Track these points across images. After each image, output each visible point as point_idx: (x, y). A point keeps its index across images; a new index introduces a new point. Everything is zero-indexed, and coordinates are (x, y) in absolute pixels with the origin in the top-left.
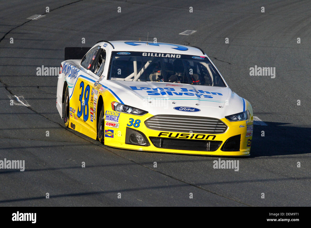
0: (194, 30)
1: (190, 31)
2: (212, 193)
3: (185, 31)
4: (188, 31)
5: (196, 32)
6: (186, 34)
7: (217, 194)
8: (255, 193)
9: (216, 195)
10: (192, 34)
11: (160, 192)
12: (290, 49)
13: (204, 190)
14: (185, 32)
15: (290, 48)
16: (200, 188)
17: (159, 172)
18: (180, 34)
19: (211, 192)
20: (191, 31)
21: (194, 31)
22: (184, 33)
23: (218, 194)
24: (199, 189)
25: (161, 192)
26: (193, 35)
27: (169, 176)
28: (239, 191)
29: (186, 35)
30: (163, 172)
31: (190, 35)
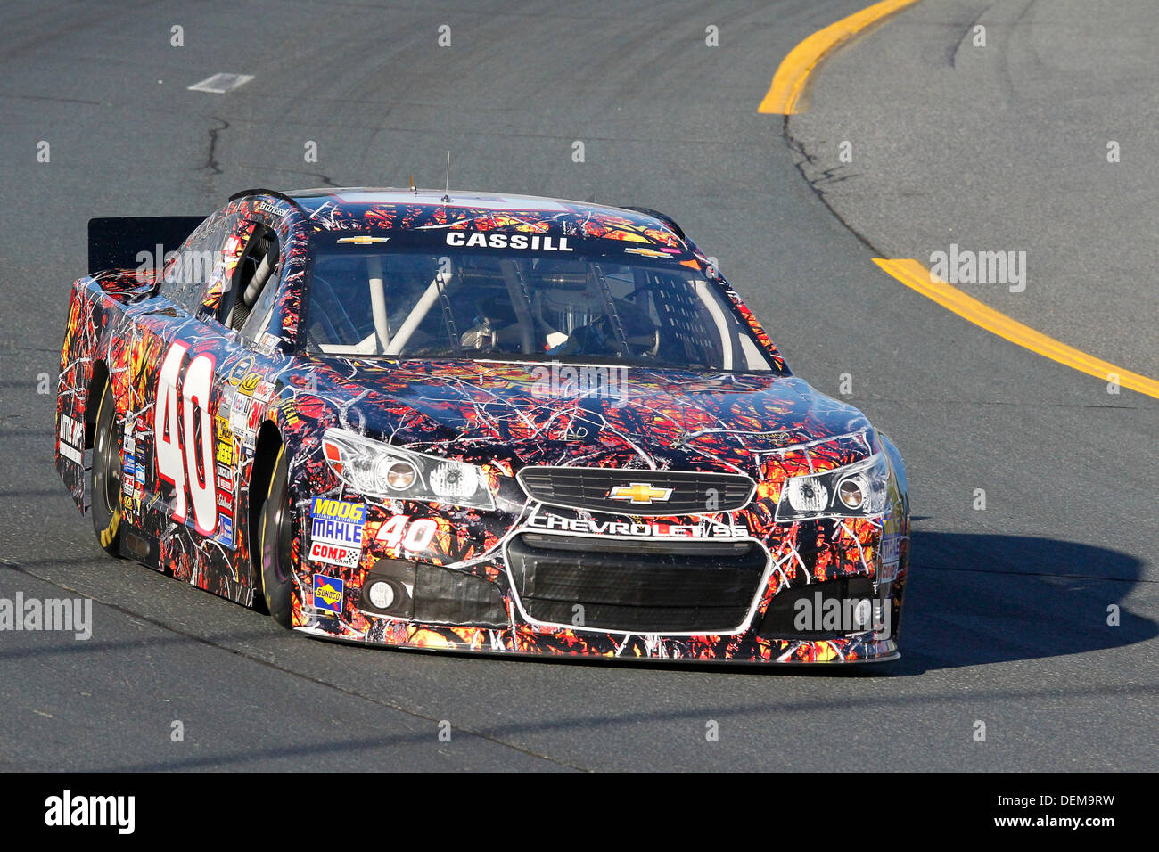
0: (245, 72)
1: (228, 76)
2: (317, 682)
3: (211, 76)
4: (221, 79)
5: (253, 80)
6: (216, 88)
7: (335, 688)
8: (477, 680)
9: (332, 689)
10: (238, 89)
11: (122, 683)
12: (603, 142)
13: (288, 671)
14: (211, 79)
15: (600, 139)
16: (272, 665)
17: (117, 608)
18: (192, 88)
19: (313, 680)
20: (234, 76)
21: (245, 79)
22: (204, 86)
23: (338, 686)
24: (269, 668)
25: (125, 681)
26: (239, 93)
27: (156, 623)
28: (418, 672)
29: (216, 91)
30: (134, 609)
31: (230, 91)
